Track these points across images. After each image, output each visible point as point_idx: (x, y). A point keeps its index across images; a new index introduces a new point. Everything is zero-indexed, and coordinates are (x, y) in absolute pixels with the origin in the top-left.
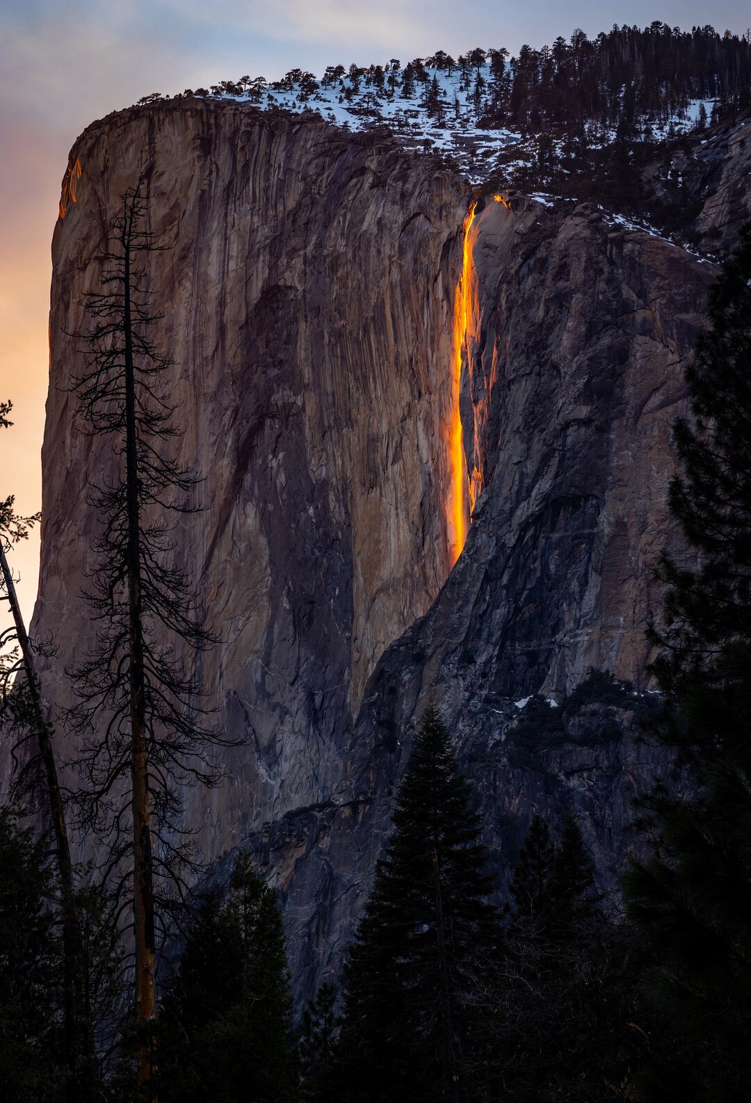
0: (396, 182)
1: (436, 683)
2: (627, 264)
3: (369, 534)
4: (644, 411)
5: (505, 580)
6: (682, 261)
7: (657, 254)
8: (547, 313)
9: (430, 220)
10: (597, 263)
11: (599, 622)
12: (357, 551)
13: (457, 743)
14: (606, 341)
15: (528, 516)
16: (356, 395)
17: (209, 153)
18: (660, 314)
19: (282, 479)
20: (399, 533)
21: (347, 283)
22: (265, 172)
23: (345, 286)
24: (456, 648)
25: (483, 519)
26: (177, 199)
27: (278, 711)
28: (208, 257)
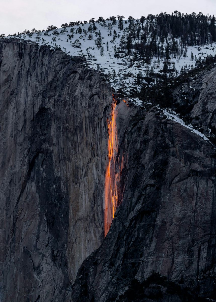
0: (88, 80)
1: (101, 273)
2: (168, 132)
3: (75, 200)
4: (172, 183)
5: (125, 238)
6: (186, 132)
7: (178, 129)
8: (141, 146)
9: (99, 98)
10: (158, 130)
11: (156, 255)
12: (71, 204)
13: (108, 294)
14: (160, 158)
15: (133, 217)
16: (72, 151)
17: (22, 58)
18: (179, 150)
19: (44, 174)
20: (85, 201)
21: (69, 112)
22: (41, 67)
23: (68, 112)
24: (108, 261)
25: (118, 217)
26: (10, 73)
27: (41, 255)
28: (21, 95)
